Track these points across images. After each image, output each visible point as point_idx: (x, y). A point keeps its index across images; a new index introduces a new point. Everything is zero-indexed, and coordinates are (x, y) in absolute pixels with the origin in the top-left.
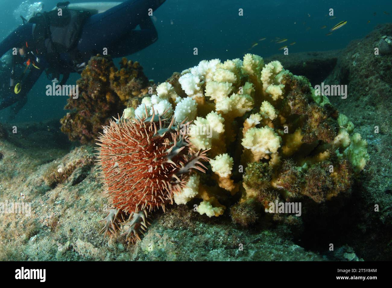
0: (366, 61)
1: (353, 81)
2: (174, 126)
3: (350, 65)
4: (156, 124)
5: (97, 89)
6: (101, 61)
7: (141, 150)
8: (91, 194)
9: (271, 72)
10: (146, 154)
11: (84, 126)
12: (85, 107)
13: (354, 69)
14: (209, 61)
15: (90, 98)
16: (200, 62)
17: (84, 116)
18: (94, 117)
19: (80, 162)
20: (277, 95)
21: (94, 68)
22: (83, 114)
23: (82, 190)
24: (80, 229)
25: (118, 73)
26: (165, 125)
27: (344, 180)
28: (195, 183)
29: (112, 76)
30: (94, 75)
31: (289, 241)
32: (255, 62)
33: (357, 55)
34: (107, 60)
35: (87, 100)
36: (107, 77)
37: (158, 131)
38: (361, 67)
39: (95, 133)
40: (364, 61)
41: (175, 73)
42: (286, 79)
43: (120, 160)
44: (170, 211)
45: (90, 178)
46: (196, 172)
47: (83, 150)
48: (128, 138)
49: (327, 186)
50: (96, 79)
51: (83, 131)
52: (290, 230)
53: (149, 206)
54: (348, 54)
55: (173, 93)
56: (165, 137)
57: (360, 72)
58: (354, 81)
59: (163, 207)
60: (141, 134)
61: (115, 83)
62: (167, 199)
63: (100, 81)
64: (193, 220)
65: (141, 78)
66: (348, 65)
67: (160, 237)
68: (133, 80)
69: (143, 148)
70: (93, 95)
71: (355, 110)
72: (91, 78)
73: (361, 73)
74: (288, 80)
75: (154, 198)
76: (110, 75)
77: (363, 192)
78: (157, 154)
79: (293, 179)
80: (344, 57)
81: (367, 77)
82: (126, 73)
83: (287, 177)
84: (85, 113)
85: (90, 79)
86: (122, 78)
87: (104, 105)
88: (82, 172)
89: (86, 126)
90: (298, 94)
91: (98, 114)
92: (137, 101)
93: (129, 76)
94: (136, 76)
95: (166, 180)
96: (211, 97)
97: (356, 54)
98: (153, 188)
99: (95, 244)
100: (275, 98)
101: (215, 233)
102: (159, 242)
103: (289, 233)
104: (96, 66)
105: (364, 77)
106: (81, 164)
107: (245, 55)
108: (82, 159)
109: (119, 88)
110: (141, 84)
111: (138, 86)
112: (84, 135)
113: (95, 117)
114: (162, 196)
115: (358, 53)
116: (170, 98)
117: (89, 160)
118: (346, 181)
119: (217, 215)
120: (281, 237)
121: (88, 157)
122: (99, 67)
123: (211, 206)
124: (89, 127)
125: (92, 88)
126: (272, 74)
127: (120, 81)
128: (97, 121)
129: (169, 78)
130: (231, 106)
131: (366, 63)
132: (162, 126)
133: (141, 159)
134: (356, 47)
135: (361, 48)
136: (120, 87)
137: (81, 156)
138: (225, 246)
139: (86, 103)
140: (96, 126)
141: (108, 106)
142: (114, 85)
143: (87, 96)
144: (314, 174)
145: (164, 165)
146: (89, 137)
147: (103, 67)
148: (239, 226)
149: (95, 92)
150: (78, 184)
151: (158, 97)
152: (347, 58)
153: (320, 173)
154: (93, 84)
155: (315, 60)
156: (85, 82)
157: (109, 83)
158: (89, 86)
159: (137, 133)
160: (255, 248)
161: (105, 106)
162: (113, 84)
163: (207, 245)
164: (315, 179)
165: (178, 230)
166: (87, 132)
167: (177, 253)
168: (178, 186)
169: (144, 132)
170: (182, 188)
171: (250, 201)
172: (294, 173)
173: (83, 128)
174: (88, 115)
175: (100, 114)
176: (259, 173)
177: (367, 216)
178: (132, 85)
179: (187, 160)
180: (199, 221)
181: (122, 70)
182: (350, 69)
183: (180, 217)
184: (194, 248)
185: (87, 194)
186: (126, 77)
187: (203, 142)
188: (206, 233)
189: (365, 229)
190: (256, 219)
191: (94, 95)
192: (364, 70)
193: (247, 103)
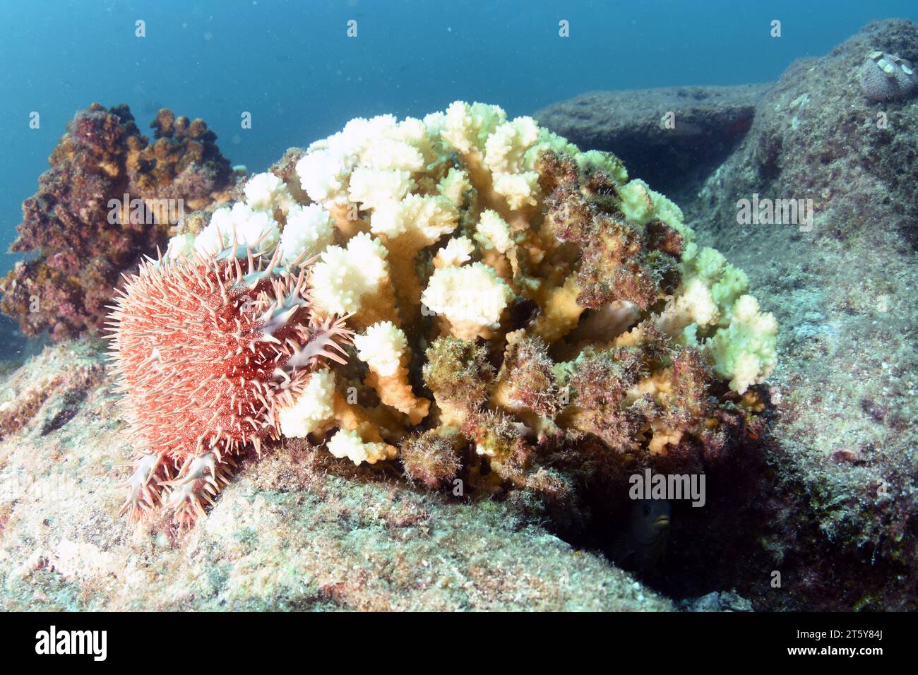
0: (825, 118)
1: (789, 171)
2: (280, 266)
3: (783, 128)
4: (240, 263)
5: (96, 195)
6: (103, 121)
7: (207, 317)
8: (93, 444)
9: (507, 145)
10: (219, 325)
11: (63, 295)
12: (63, 245)
13: (793, 137)
14: (368, 120)
15: (77, 220)
16: (348, 123)
17: (62, 268)
18: (88, 269)
19: (58, 383)
20: (520, 197)
21: (84, 142)
22: (60, 262)
23: (69, 439)
24: (69, 516)
25: (149, 152)
26: (259, 268)
27: (683, 399)
28: (323, 386)
29: (133, 159)
30: (84, 159)
31: (537, 528)
32: (474, 121)
33: (804, 99)
34: (119, 118)
35: (68, 226)
36: (120, 161)
37: (244, 277)
38: (813, 134)
39: (92, 311)
40: (821, 117)
41: (290, 150)
42: (545, 159)
43: (164, 342)
44: (272, 453)
45: (86, 415)
46: (326, 365)
47: (64, 352)
48: (182, 294)
49: (641, 410)
50: (92, 170)
51: (61, 308)
52: (542, 504)
53: (226, 441)
54: (783, 96)
55: (285, 198)
56: (259, 288)
57: (810, 145)
58: (793, 172)
59: (257, 443)
60: (208, 285)
61: (143, 178)
62: (264, 425)
63: (102, 173)
64: (319, 470)
65: (212, 163)
66: (778, 127)
67: (248, 505)
68: (189, 169)
69: (212, 313)
70: (83, 212)
71: (789, 248)
72: (78, 168)
73: (811, 150)
74: (548, 161)
75: (235, 422)
76: (129, 157)
77: (769, 452)
78: (242, 323)
79: (537, 379)
80: (770, 104)
81: (827, 160)
82: (173, 151)
83: (525, 375)
84: (65, 260)
85: (74, 169)
86: (160, 163)
87: (113, 238)
88: (67, 404)
89: (69, 294)
90: (571, 194)
91: (100, 261)
92: (199, 219)
93: (180, 158)
94: (197, 158)
95: (262, 380)
96: (362, 203)
97: (802, 96)
98: (233, 397)
99: (103, 543)
100: (514, 204)
101: (364, 495)
102: (243, 515)
103: (538, 510)
104: (89, 134)
105: (818, 160)
106: (60, 387)
107: (451, 105)
108: (63, 374)
109: (153, 191)
110: (213, 178)
111: (202, 184)
112: (62, 319)
113: (92, 269)
114: (253, 416)
115: (806, 95)
116: (276, 208)
117: (81, 374)
118: (690, 401)
119: (372, 461)
120: (517, 515)
121: (78, 368)
122: (96, 139)
123: (360, 439)
124: (76, 298)
125: (80, 192)
126: (510, 148)
127: (154, 172)
128: (96, 280)
129: (276, 162)
130: (402, 222)
131: (826, 122)
132: (255, 269)
133: (209, 336)
134: (804, 78)
135: (817, 81)
136: (156, 188)
137: (60, 366)
138: (383, 522)
139: (66, 233)
140: (95, 294)
141: (125, 240)
142: (140, 183)
143: (70, 214)
144: (592, 373)
145: (256, 346)
146: (76, 324)
147: (107, 138)
148: (420, 486)
149: (91, 203)
150: (58, 430)
151: (249, 207)
152: (778, 107)
153: (607, 372)
154: (83, 183)
155: (694, 111)
156: (61, 178)
157: (127, 179)
158: (74, 188)
159: (200, 282)
160: (450, 528)
161: (118, 238)
162: (137, 179)
163: (346, 520)
164: (595, 383)
165: (288, 491)
166: (71, 309)
167: (280, 534)
168: (287, 394)
169: (214, 280)
170: (295, 399)
171: (448, 432)
172: (542, 366)
173: (60, 300)
174: (72, 265)
175: (105, 261)
176: (453, 359)
177: (784, 517)
178: (189, 183)
179: (305, 337)
180: (335, 475)
181: (161, 141)
182: (785, 139)
183: (292, 463)
184: (317, 524)
185: (82, 446)
186: (171, 161)
187: (338, 298)
188: (348, 496)
189: (781, 553)
190: (457, 470)
191: (87, 213)
192: (820, 142)
193: (441, 214)
